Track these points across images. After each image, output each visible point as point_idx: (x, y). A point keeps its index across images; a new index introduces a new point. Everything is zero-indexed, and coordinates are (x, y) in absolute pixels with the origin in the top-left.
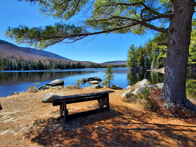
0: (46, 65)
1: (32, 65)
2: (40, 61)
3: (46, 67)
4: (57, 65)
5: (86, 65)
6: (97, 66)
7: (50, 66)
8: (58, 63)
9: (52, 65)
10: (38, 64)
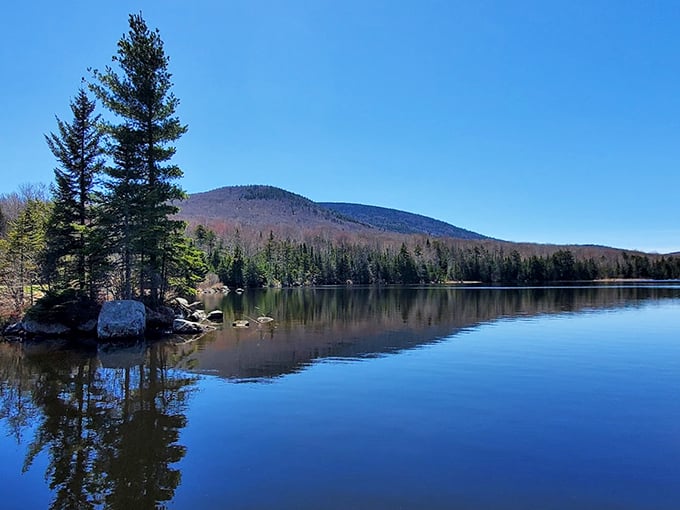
0: (424, 267)
1: (378, 266)
2: (403, 251)
3: (425, 273)
4: (464, 266)
5: (601, 264)
6: (663, 268)
7: (438, 268)
8: (468, 258)
9: (445, 267)
10: (397, 261)
